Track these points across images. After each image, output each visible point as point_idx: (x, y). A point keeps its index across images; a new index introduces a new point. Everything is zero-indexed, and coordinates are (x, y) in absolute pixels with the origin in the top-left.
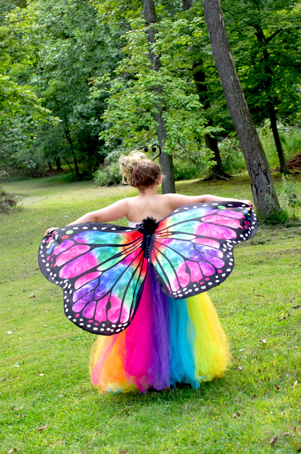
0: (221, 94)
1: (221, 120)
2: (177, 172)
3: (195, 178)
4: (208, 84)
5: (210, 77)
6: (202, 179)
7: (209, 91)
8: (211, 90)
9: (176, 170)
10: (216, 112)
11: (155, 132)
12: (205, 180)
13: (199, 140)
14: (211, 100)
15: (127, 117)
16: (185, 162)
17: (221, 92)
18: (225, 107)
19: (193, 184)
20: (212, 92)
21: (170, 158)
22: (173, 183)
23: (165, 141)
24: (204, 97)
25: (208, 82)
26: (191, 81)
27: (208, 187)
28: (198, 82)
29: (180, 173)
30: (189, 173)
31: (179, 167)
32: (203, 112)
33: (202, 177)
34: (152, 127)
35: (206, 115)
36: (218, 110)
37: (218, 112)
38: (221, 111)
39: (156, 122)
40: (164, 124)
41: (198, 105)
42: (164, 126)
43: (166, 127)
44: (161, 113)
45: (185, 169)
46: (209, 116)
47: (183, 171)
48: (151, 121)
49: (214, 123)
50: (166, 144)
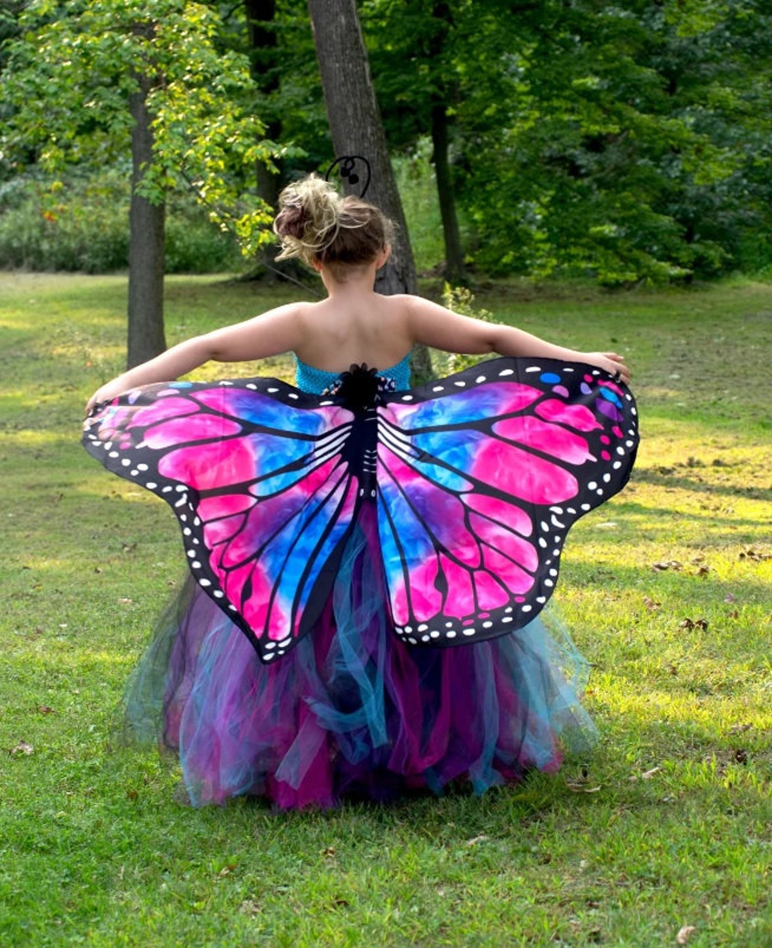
0: (311, 59)
1: (303, 126)
2: (173, 251)
3: (220, 271)
4: (280, 29)
5: (289, 13)
6: (239, 275)
7: (280, 49)
8: (286, 46)
9: (172, 244)
10: (292, 104)
11: (128, 138)
12: (247, 279)
13: (240, 174)
14: (283, 73)
15: (55, 94)
16: (198, 227)
17: (311, 55)
18: (317, 93)
19: (214, 285)
20: (289, 51)
21: (159, 212)
22: (160, 278)
23: (146, 168)
24: (265, 61)
25: (281, 24)
26: (236, 17)
27: (253, 299)
28: (254, 21)
29: (183, 255)
30: (206, 257)
31: (181, 240)
32: (259, 99)
33: (237, 271)
34: (117, 127)
35: (265, 108)
36: (300, 100)
37: (298, 106)
38: (307, 102)
39: (129, 116)
40: (150, 122)
41: (245, 81)
42: (149, 127)
43: (153, 130)
44: (146, 92)
45: (198, 246)
46: (272, 115)
47: (192, 249)
48: (116, 110)
49: (282, 135)
50: (150, 174)
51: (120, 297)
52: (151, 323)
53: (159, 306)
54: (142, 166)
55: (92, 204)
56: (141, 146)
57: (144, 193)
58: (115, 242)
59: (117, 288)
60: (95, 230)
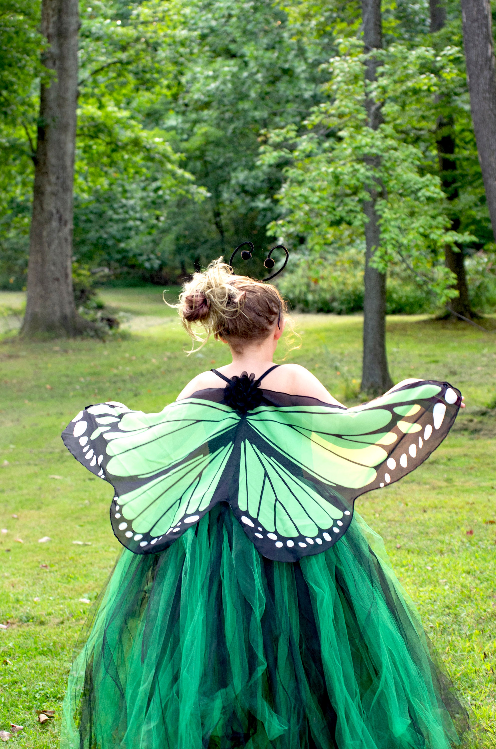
0: (479, 178)
1: (474, 222)
2: (391, 300)
3: (422, 313)
4: (458, 159)
5: (465, 148)
6: (434, 316)
7: (458, 172)
8: (463, 170)
9: (391, 296)
10: (467, 207)
11: (362, 230)
12: (439, 319)
13: (434, 251)
14: (461, 187)
15: (318, 203)
16: (407, 285)
17: (479, 175)
18: (483, 200)
19: (418, 323)
20: (465, 173)
21: (382, 277)
22: (382, 319)
23: (376, 249)
24: (450, 180)
25: (460, 156)
26: (431, 151)
27: (442, 331)
28: (442, 155)
29: (398, 303)
30: (412, 305)
31: (397, 293)
32: (446, 205)
33: (432, 313)
34: (357, 223)
35: (450, 210)
36: (472, 204)
37: (470, 208)
38: (476, 205)
39: (365, 216)
40: (377, 220)
41: (438, 194)
42: (377, 224)
43: (380, 225)
44: (375, 201)
45: (407, 297)
46: (454, 214)
47: (404, 300)
48: (356, 212)
49: (461, 227)
50: (378, 253)
51: (358, 330)
52: (377, 347)
53: (382, 337)
54: (373, 248)
55: (341, 271)
56: (371, 234)
57: (375, 266)
58: (355, 295)
59: (356, 324)
60: (341, 287)
